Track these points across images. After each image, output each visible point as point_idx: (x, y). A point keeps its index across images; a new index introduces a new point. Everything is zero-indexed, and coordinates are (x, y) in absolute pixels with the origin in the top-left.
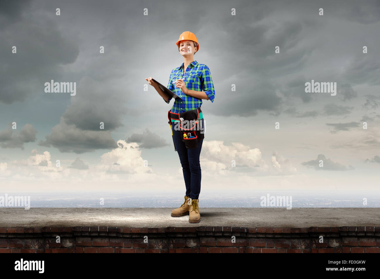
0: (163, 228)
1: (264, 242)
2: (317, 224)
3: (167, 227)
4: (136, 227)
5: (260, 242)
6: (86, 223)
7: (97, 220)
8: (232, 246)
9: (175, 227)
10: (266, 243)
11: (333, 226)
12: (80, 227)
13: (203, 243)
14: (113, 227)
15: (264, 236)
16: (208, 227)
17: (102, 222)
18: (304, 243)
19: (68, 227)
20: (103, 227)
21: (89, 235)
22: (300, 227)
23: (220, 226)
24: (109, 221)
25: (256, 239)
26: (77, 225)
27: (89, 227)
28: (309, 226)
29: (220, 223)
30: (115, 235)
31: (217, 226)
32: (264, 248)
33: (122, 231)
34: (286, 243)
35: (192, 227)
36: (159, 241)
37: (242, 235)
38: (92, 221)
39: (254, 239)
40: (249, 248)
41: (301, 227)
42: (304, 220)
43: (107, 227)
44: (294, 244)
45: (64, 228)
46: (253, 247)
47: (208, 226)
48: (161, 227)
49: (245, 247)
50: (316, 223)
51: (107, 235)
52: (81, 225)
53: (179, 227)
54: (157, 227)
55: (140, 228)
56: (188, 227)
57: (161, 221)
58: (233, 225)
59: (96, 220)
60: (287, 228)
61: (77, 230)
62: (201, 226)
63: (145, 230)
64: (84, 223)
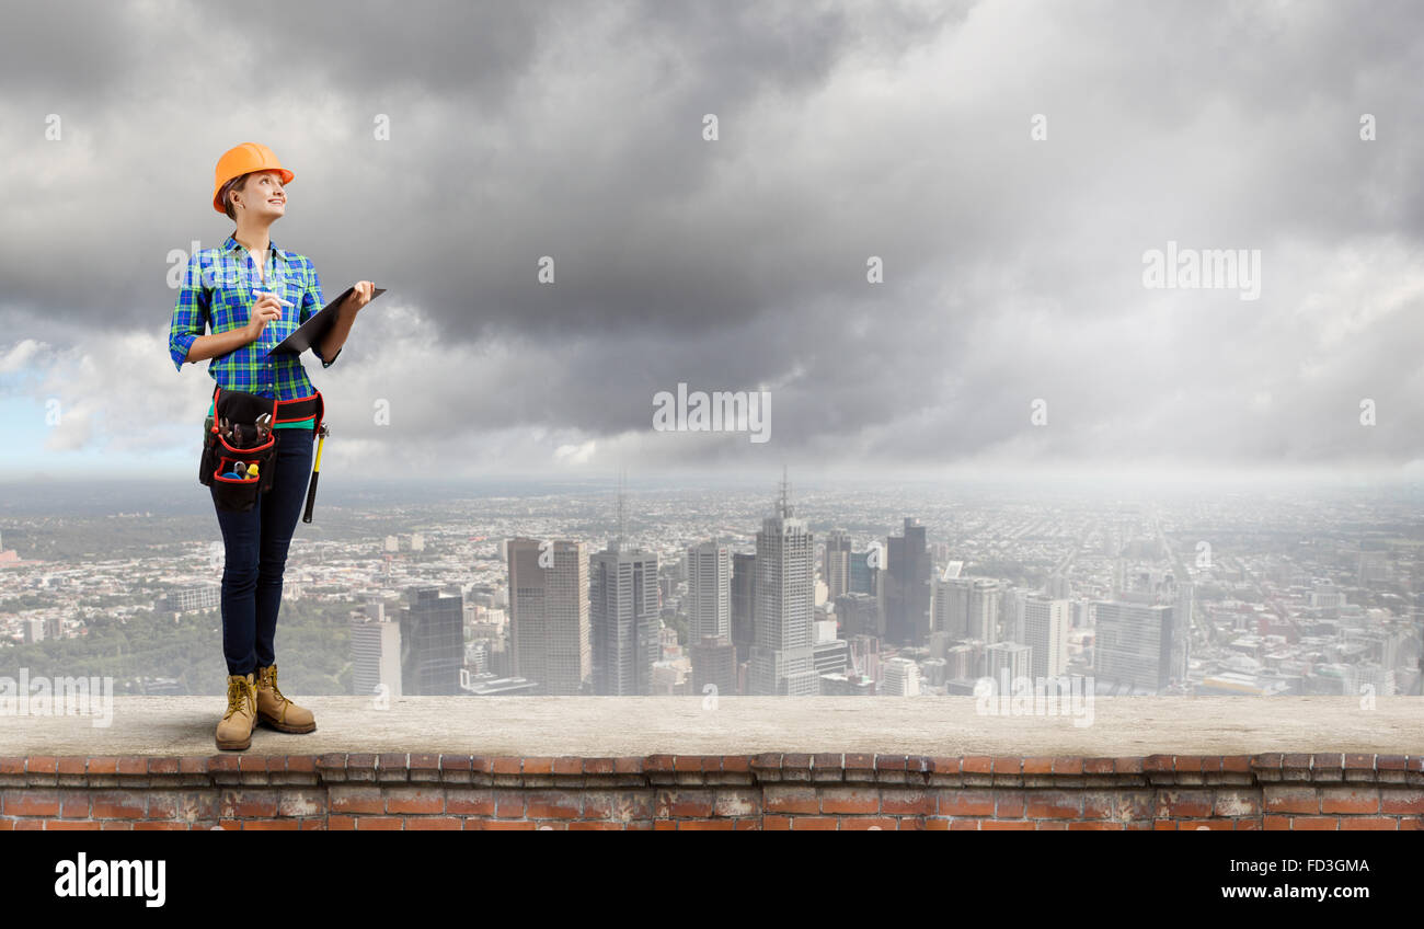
0: (634, 758)
1: (987, 802)
2: (1174, 746)
3: (647, 754)
4: (540, 755)
5: (974, 801)
6: (363, 741)
7: (403, 735)
8: (876, 814)
9: (678, 757)
10: (996, 805)
11: (1231, 754)
12: (345, 755)
13: (774, 805)
14: (458, 756)
15: (987, 783)
16: (793, 754)
17: (421, 741)
18: (1128, 803)
19: (300, 754)
20: (423, 755)
21: (374, 779)
22: (1112, 756)
23: (833, 752)
24: (444, 737)
25: (960, 793)
26: (333, 750)
27: (374, 756)
28: (1147, 751)
29: (835, 742)
30: (465, 779)
31: (821, 752)
32: (988, 820)
33: (489, 767)
34: (1066, 803)
35: (734, 754)
36: (621, 797)
37: (912, 780)
38: (385, 738)
39: (953, 792)
40: (935, 818)
41: (1118, 756)
42: (1127, 733)
43: (438, 754)
44: (1095, 807)
45: (287, 757)
46: (948, 817)
47: (792, 751)
48: (628, 755)
49: (923, 815)
50: (1172, 742)
51: (436, 779)
52: (345, 750)
53: (691, 754)
54: (611, 756)
55: (552, 758)
56: (723, 757)
57: (627, 737)
58: (878, 748)
59: (400, 732)
60: (1068, 757)
61: (332, 766)
62: (769, 754)
63: (572, 764)
64: (358, 744)
